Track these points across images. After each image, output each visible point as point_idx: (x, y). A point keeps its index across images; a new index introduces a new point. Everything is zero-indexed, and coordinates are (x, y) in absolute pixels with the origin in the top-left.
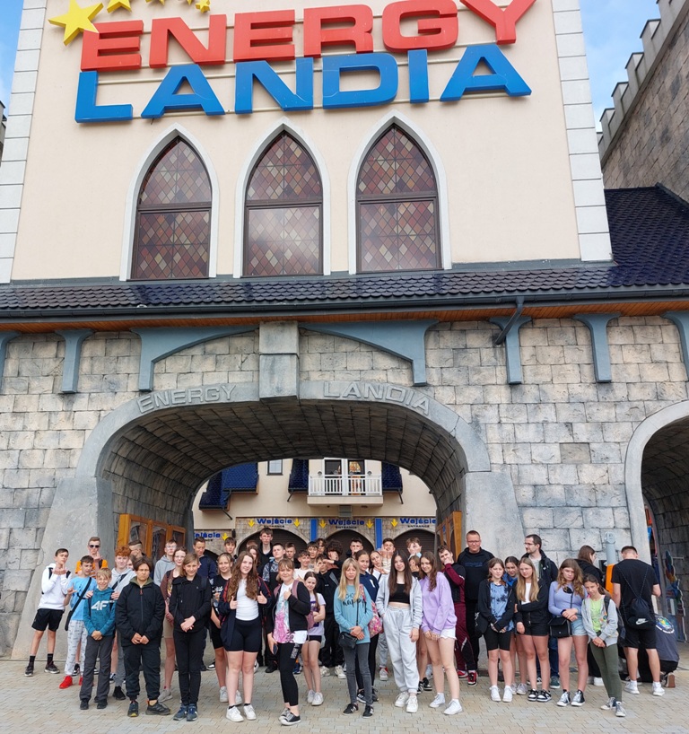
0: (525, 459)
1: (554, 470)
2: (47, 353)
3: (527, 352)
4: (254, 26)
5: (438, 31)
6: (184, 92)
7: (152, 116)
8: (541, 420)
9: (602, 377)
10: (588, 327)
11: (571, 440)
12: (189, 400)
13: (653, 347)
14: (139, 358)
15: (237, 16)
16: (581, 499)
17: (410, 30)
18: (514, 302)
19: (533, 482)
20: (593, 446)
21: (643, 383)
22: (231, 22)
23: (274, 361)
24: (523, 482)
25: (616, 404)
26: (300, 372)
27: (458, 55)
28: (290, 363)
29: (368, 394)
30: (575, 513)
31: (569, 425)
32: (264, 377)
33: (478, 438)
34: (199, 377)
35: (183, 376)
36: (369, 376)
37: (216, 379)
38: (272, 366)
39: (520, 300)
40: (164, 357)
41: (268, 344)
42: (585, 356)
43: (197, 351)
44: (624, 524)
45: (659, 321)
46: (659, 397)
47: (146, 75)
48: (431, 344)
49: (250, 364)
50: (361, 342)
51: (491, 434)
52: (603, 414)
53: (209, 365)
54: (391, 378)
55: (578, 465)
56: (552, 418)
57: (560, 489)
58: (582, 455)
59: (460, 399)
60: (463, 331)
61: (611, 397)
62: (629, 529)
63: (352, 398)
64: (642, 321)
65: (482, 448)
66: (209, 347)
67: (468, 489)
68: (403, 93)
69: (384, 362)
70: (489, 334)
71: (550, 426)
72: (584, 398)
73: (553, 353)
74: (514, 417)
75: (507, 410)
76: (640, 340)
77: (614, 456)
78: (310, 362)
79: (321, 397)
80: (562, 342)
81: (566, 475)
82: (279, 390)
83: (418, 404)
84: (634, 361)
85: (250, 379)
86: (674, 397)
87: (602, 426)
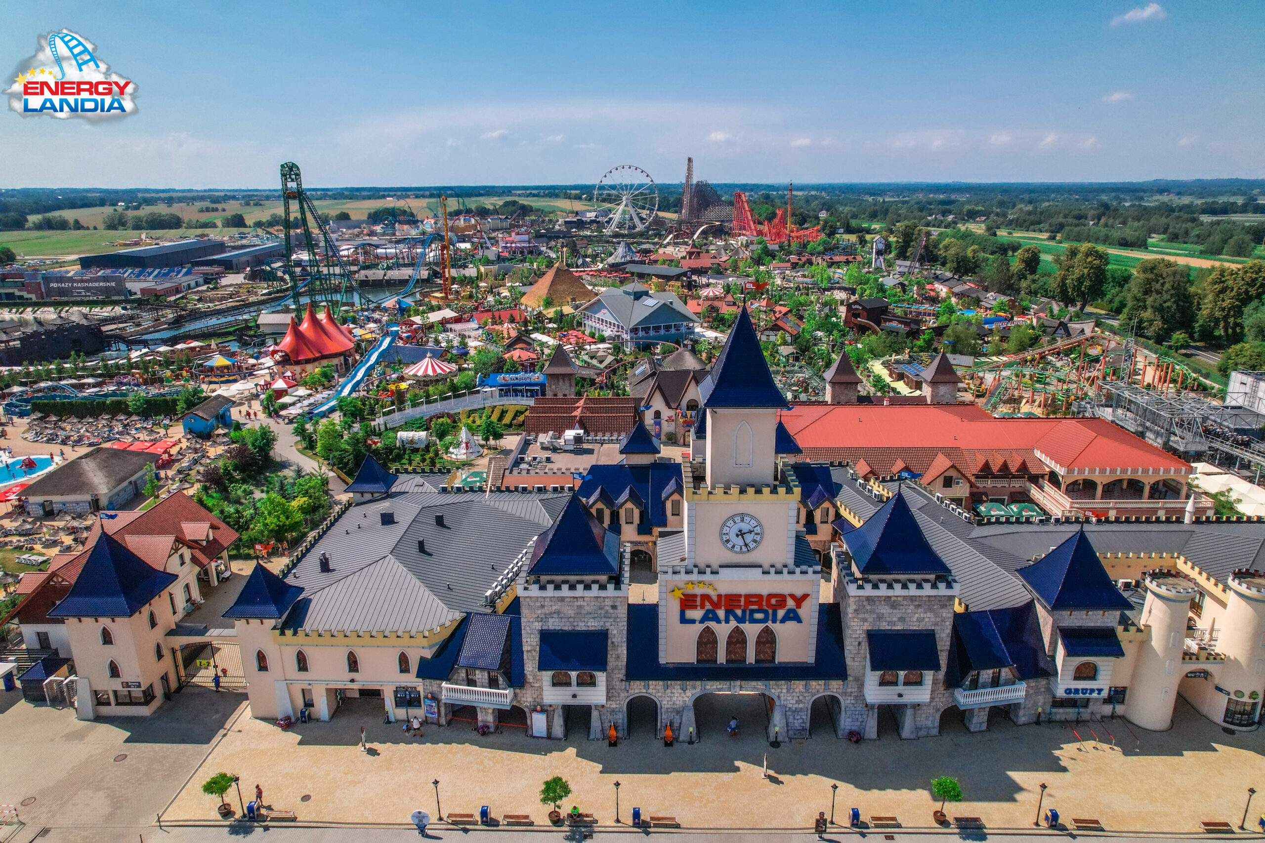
0: (788, 703)
1: (794, 705)
3: (792, 683)
4: (731, 597)
5: (781, 602)
7: (702, 621)
8: (793, 695)
9: (807, 689)
11: (798, 699)
12: (714, 691)
13: (819, 682)
14: (701, 682)
16: (798, 710)
19: (789, 707)
20: (803, 700)
21: (815, 690)
24: (787, 707)
27: (786, 609)
30: (797, 712)
33: (779, 699)
34: (716, 686)
36: (756, 687)
37: (720, 686)
42: (803, 683)
44: (806, 714)
46: (818, 692)
47: (699, 609)
48: (772, 681)
49: (728, 684)
51: (781, 698)
53: (718, 684)
54: (761, 687)
55: (799, 704)
56: (795, 695)
57: (794, 708)
58: (799, 702)
59: (776, 692)
60: (779, 679)
61: (808, 692)
64: (818, 678)
65: (779, 701)
66: (718, 681)
67: (775, 709)
69: (760, 684)
70: (784, 680)
71: (795, 697)
72: (803, 692)
73: (798, 683)
75: (786, 694)
76: (817, 681)
77: (806, 702)
78: (743, 684)
80: (800, 681)
81: (796, 706)
83: (766, 693)
84: (815, 685)
85: (728, 687)
86: (821, 692)
87: (805, 697)
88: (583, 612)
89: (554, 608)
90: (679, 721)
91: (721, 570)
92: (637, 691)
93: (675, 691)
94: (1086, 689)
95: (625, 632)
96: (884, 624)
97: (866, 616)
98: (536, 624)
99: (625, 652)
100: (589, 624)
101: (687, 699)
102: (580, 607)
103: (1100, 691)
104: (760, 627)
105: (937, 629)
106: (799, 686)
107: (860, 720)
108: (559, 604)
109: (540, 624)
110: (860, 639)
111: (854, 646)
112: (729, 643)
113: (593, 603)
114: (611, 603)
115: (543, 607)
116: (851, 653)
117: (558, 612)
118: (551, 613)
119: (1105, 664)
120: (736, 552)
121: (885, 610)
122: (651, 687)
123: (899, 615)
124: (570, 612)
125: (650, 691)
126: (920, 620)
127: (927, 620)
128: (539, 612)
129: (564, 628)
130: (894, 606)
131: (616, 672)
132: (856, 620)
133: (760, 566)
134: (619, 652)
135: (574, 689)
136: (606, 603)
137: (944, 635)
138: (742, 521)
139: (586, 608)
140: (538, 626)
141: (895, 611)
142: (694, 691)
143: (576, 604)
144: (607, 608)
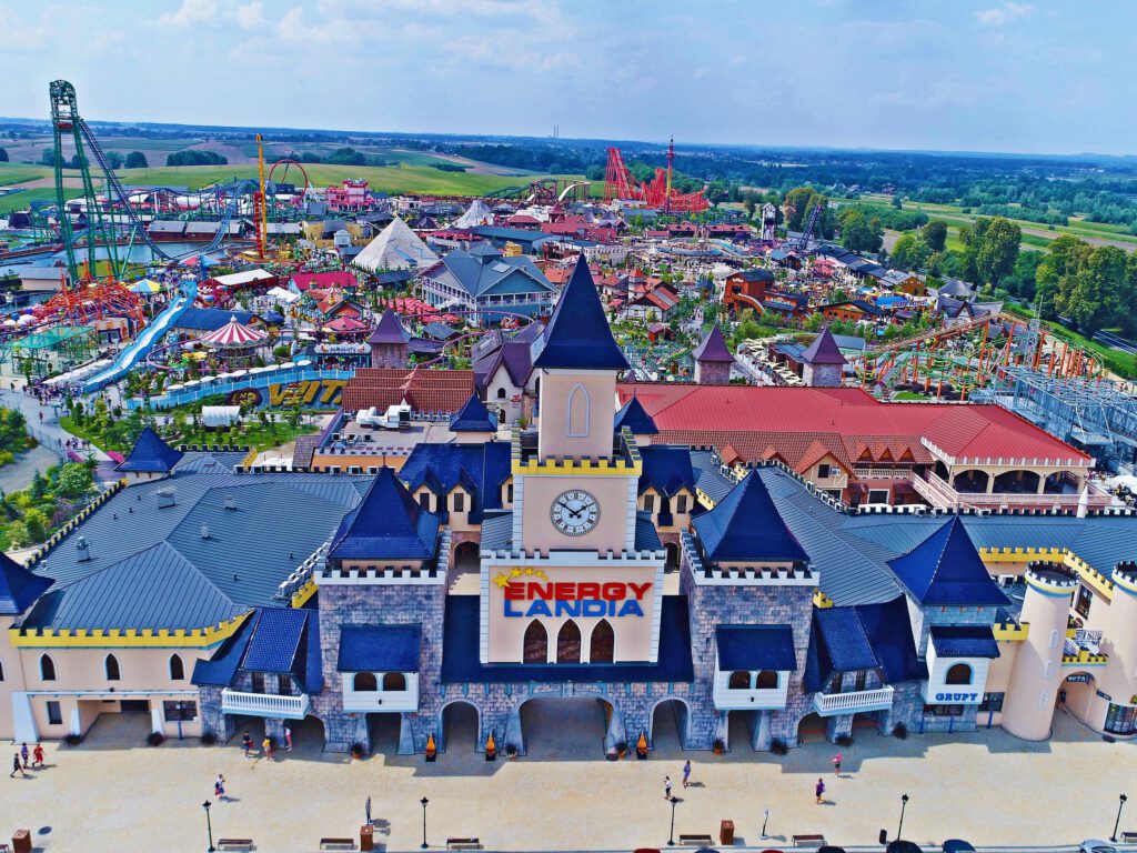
0: (628, 709)
1: (634, 711)
2: (502, 683)
3: (632, 686)
4: (561, 586)
5: (620, 592)
6: (540, 608)
7: (529, 614)
8: (633, 701)
9: (649, 691)
10: (648, 680)
11: (639, 705)
13: (663, 685)
14: (529, 685)
15: (556, 583)
16: (639, 717)
17: (611, 592)
19: (629, 714)
20: (644, 706)
21: (658, 693)
22: (554, 584)
23: (566, 690)
24: (627, 714)
29: (590, 695)
30: (637, 720)
31: (639, 702)
33: (617, 705)
34: (545, 690)
35: (540, 690)
36: (590, 691)
37: (550, 690)
40: (535, 685)
41: (565, 685)
42: (646, 686)
43: (544, 683)
44: (647, 722)
46: (662, 696)
47: (527, 600)
48: (609, 683)
49: (559, 687)
51: (620, 704)
52: (647, 699)
53: (547, 688)
54: (597, 691)
55: (640, 710)
56: (635, 700)
57: (635, 715)
58: (640, 708)
59: (614, 696)
60: (617, 681)
61: (651, 696)
62: (649, 723)
63: (587, 696)
64: (661, 679)
65: (617, 707)
66: (547, 682)
67: (613, 716)
69: (596, 688)
70: (623, 682)
71: (635, 702)
73: (638, 685)
74: (626, 700)
75: (625, 698)
76: (660, 683)
77: (648, 708)
78: (576, 687)
79: (579, 696)
80: (641, 683)
82: (568, 696)
83: (603, 697)
84: (657, 688)
85: (559, 691)
86: (665, 696)
87: (647, 702)
88: (392, 603)
89: (358, 598)
90: (502, 731)
91: (551, 554)
92: (454, 696)
93: (497, 696)
94: (960, 695)
95: (441, 627)
96: (735, 618)
97: (715, 608)
98: (337, 617)
99: (441, 650)
100: (399, 617)
101: (512, 705)
102: (388, 597)
103: (974, 696)
104: (596, 620)
105: (794, 624)
106: (639, 688)
107: (709, 729)
108: (364, 593)
109: (342, 617)
110: (709, 636)
111: (702, 643)
112: (560, 639)
113: (404, 593)
114: (425, 593)
115: (344, 597)
116: (698, 651)
117: (363, 603)
118: (354, 605)
119: (978, 665)
120: (569, 534)
121: (737, 602)
122: (471, 691)
123: (752, 609)
124: (376, 603)
125: (469, 696)
126: (776, 614)
127: (783, 613)
128: (340, 603)
129: (370, 622)
130: (746, 599)
131: (430, 673)
132: (704, 613)
133: (596, 550)
134: (434, 649)
135: (380, 693)
136: (419, 593)
137: (802, 631)
138: (576, 498)
139: (396, 598)
140: (338, 619)
141: (747, 603)
142: (520, 696)
143: (384, 593)
144: (420, 598)
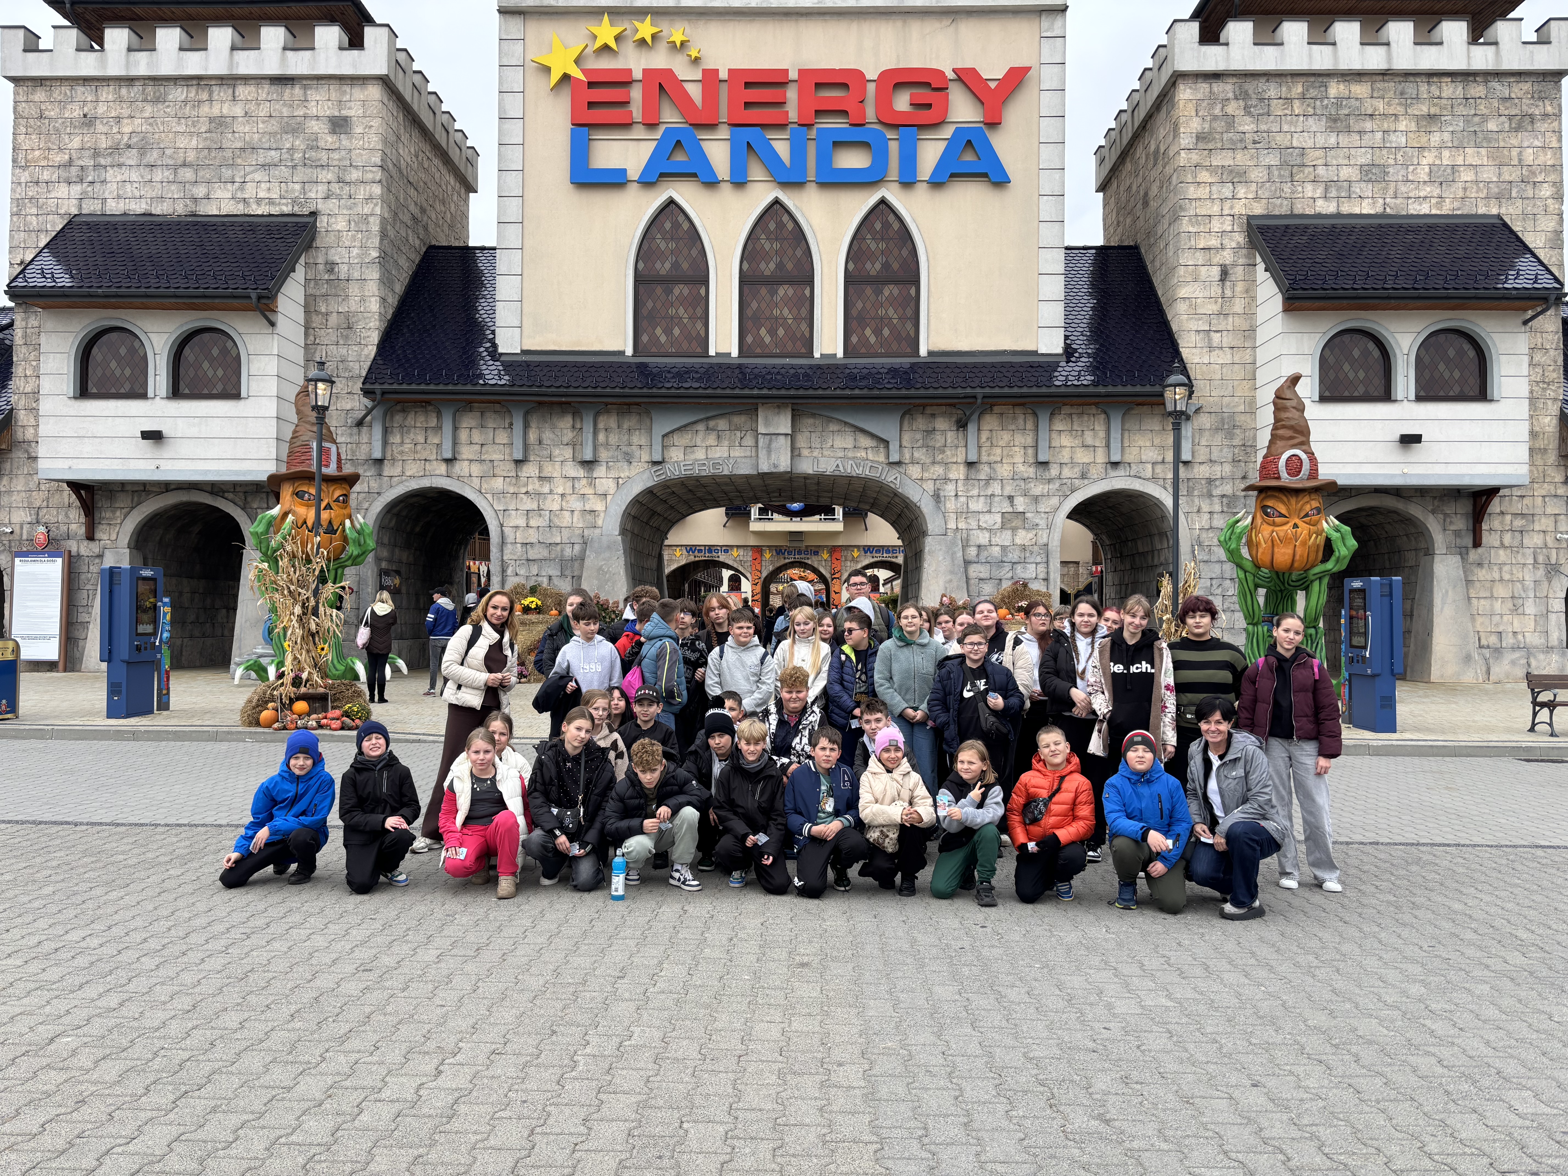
0: (974, 524)
1: (995, 534)
2: (566, 422)
3: (984, 436)
4: (748, 85)
5: (929, 106)
6: (680, 157)
7: (648, 182)
8: (989, 493)
9: (1041, 458)
10: (1035, 414)
11: (1010, 510)
12: (696, 472)
13: (1086, 433)
14: (650, 430)
15: (730, 71)
16: (1014, 556)
17: (902, 102)
18: (975, 397)
19: (978, 543)
20: (1028, 515)
21: (1073, 463)
22: (723, 75)
23: (770, 441)
24: (971, 543)
25: (1050, 481)
26: (793, 448)
27: (948, 132)
28: (783, 444)
29: (850, 469)
30: (1008, 567)
31: (1011, 498)
32: (762, 454)
33: (939, 508)
34: (704, 450)
35: (689, 450)
36: (850, 454)
37: (719, 453)
38: (770, 444)
39: (980, 397)
40: (672, 432)
41: (767, 424)
42: (1029, 440)
43: (701, 427)
44: (1042, 575)
45: (1093, 410)
46: (1083, 476)
47: (639, 132)
48: (906, 426)
49: (749, 441)
50: (846, 423)
51: (948, 505)
52: (1038, 489)
53: (711, 440)
54: (870, 457)
55: (1014, 530)
56: (998, 491)
57: (998, 549)
58: (1017, 523)
59: (926, 475)
60: (933, 416)
61: (1047, 475)
62: (1046, 580)
63: (837, 473)
64: (1080, 410)
65: (941, 516)
66: (712, 423)
67: (927, 549)
68: (894, 172)
69: (865, 441)
70: (954, 419)
71: (997, 499)
72: (1026, 475)
73: (1006, 436)
74: (968, 491)
75: (964, 485)
76: (1075, 428)
77: (1042, 523)
78: (802, 441)
79: (811, 472)
80: (1013, 427)
81: (1005, 538)
82: (775, 466)
83: (891, 479)
84: (1069, 445)
85: (749, 454)
86: (1095, 476)
87: (1036, 499)
88: (232, 142)
89: (127, 127)
92: (412, 466)
93: (549, 470)
95: (375, 225)
96: (1309, 190)
97: (1241, 159)
98: (62, 191)
99: (376, 307)
100: (250, 192)
101: (599, 506)
102: (220, 123)
104: (857, 203)
105: (1512, 212)
106: (1009, 446)
108: (149, 110)
109: (76, 190)
110: (1227, 257)
111: (1206, 284)
112: (748, 273)
113: (264, 110)
114: (328, 110)
115: (88, 121)
116: (1195, 314)
117: (142, 144)
118: (116, 149)
121: (1311, 137)
122: (466, 452)
123: (1363, 158)
124: (182, 142)
125: (462, 468)
126: (1444, 177)
127: (1468, 175)
128: (74, 141)
129: (157, 210)
132: (1204, 176)
134: (353, 305)
135: (158, 409)
136: (314, 111)
139: (242, 128)
140: (66, 198)
141: (1344, 140)
142: (623, 473)
143: (205, 109)
144: (314, 126)
